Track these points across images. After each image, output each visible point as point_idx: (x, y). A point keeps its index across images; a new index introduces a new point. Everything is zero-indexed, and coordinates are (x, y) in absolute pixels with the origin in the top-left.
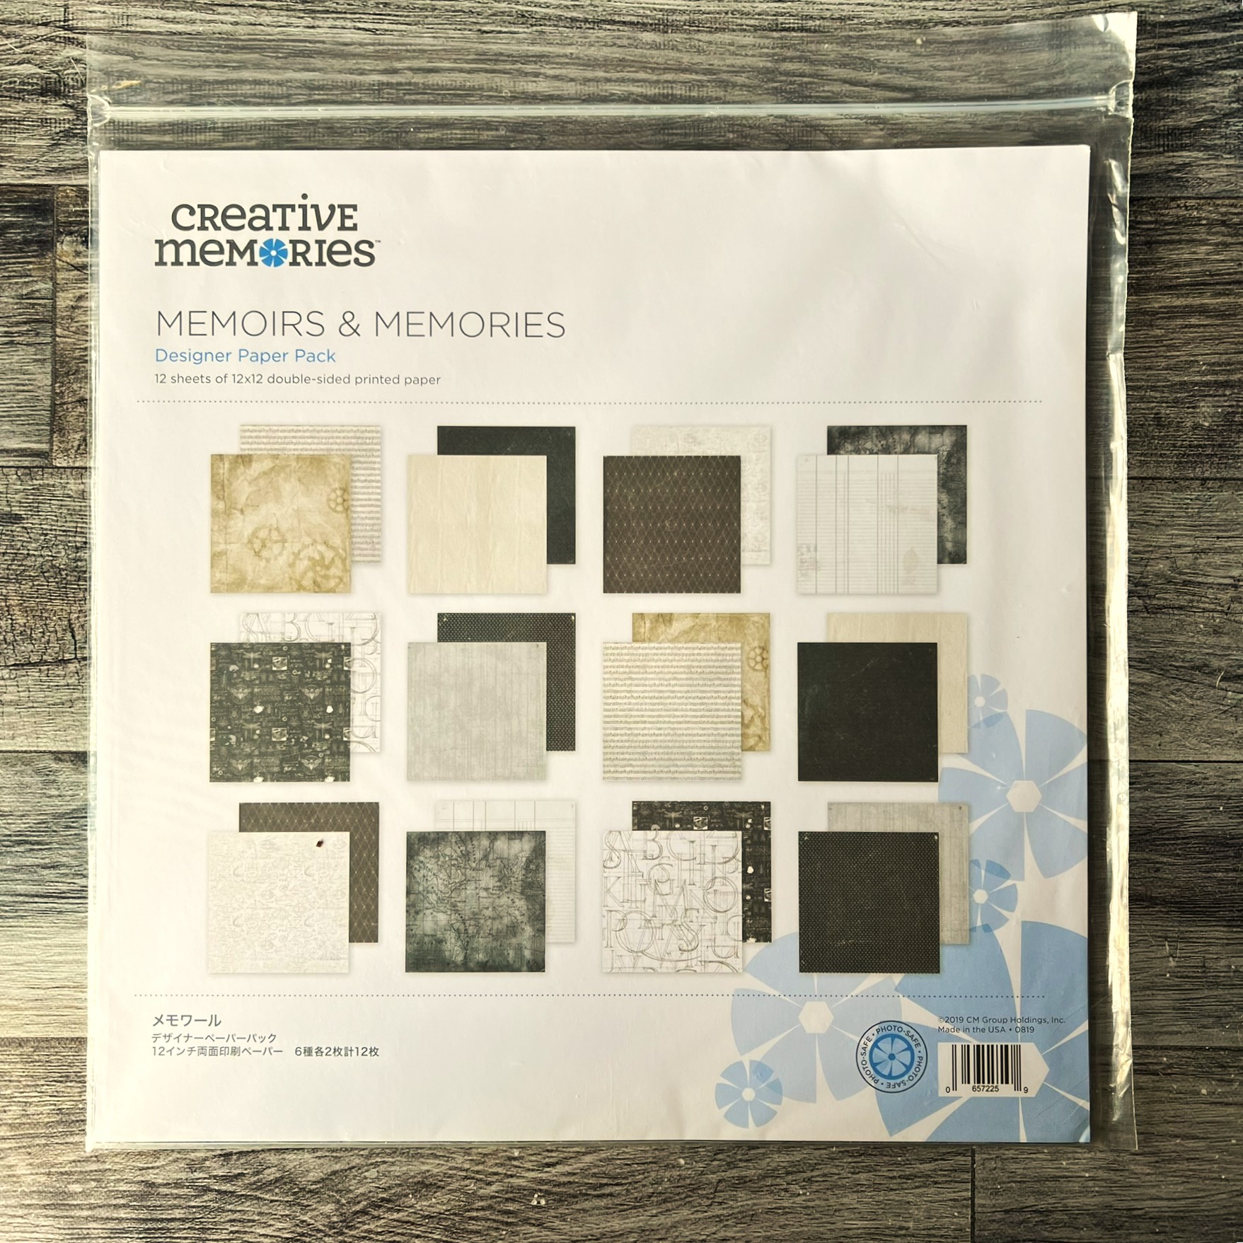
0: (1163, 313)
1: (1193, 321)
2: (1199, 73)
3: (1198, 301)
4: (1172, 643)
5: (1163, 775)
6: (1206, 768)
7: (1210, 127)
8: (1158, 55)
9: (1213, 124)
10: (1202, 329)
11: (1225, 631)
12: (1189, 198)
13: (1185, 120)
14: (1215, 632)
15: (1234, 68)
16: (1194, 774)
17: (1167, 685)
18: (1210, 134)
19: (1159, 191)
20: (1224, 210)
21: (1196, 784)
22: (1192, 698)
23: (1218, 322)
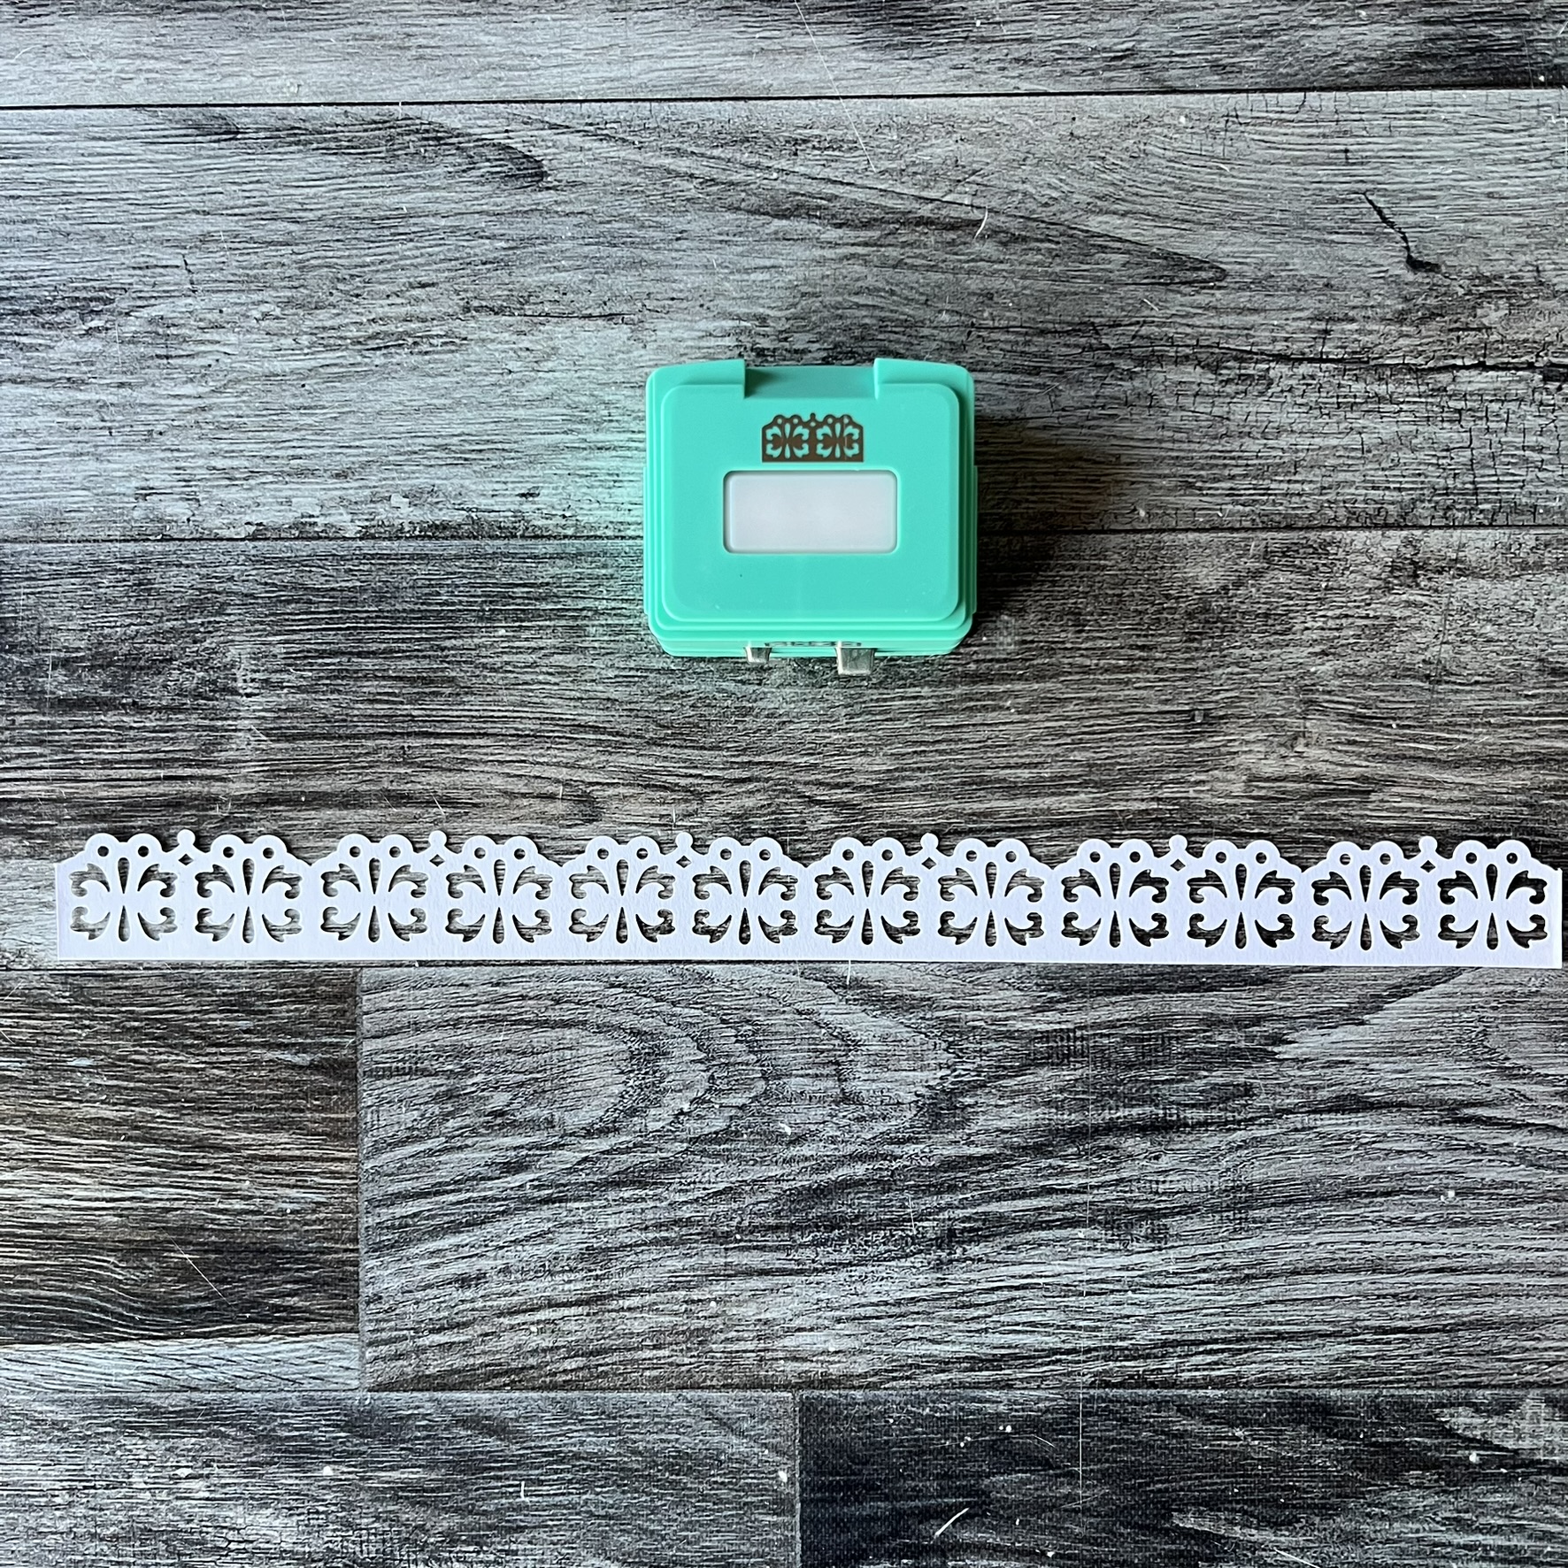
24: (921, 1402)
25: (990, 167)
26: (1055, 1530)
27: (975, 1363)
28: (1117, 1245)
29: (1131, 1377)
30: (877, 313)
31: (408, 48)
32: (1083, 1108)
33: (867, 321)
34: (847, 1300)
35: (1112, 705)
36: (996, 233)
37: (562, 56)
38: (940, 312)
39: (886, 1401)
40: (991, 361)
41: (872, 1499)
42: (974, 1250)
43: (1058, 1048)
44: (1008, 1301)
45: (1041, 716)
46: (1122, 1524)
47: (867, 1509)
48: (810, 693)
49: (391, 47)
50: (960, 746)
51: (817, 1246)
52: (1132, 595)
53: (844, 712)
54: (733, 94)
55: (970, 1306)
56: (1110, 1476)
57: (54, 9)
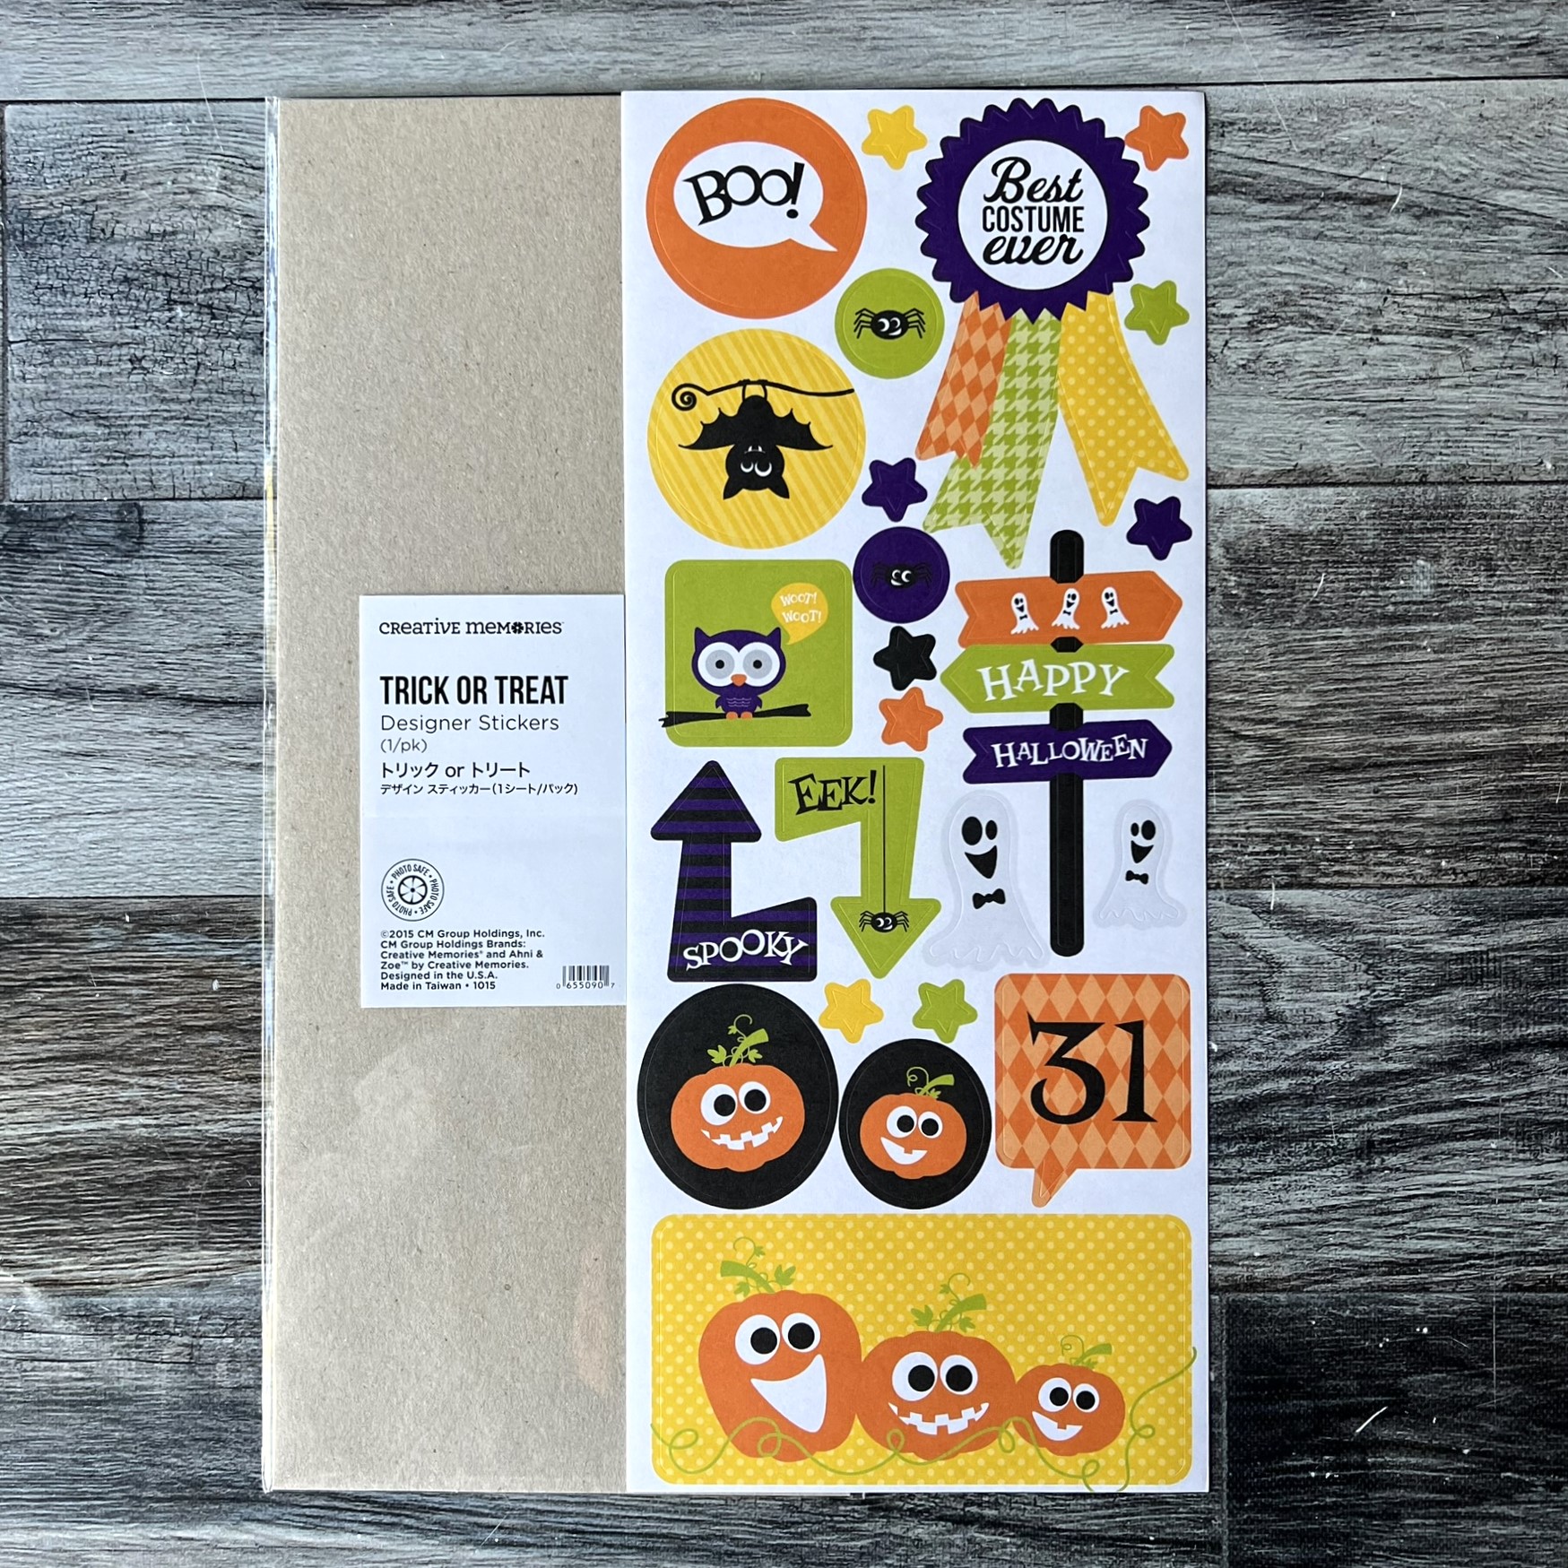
0: (1485, 721)
1: (1441, 710)
2: (1440, 1065)
3: (1436, 738)
4: (1466, 249)
5: (1477, 60)
6: (1415, 71)
7: (1422, 988)
8: (1499, 1090)
9: (1417, 992)
10: (1429, 698)
11: (1389, 268)
12: (1450, 886)
13: (1459, 998)
14: (1404, 265)
15: (1389, 1073)
16: (1433, 62)
17: (1473, 188)
18: (1422, 978)
19: (1493, 895)
20: (1402, 869)
21: (1429, 48)
22: (1437, 171)
23: (1407, 709)
24: (1341, 1304)
25: (1404, 147)
26: (1471, 1429)
27: (1393, 1267)
28: (1528, 1155)
29: (1542, 1281)
30: (1300, 281)
31: (864, 40)
32: (1496, 1026)
33: (1290, 288)
34: (1271, 1208)
35: (1521, 645)
36: (1409, 207)
37: (1006, 46)
38: (1358, 279)
39: (1309, 1304)
40: (1405, 324)
41: (1295, 1398)
42: (1392, 1160)
43: (1471, 971)
44: (1425, 1208)
45: (1455, 656)
46: (1534, 1422)
47: (1291, 1406)
48: (1236, 635)
49: (848, 39)
50: (1380, 683)
51: (1243, 1156)
52: (1540, 542)
53: (1268, 651)
54: (1165, 81)
55: (1389, 1213)
56: (1523, 1376)
57: (536, 6)
